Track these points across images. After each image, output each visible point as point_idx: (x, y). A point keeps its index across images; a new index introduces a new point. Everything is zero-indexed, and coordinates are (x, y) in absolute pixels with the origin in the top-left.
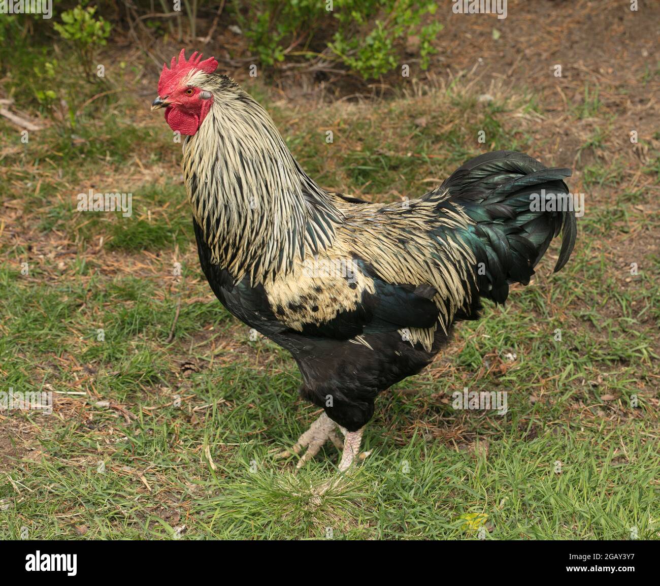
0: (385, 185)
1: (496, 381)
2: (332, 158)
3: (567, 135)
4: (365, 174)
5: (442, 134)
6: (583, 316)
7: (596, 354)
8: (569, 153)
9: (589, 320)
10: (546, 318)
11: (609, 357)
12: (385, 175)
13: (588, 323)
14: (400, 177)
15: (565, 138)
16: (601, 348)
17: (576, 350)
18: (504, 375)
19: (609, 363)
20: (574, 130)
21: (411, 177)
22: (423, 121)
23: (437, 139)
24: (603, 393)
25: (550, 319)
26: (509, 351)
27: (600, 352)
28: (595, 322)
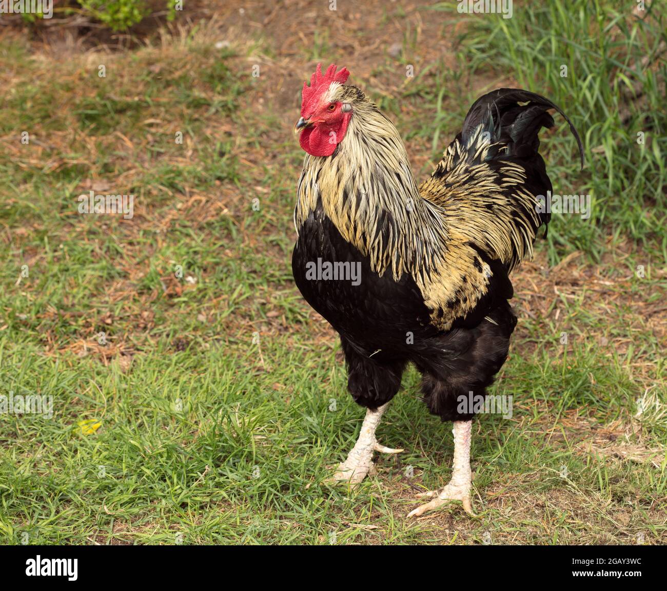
0: (109, 126)
1: (170, 302)
2: (66, 104)
3: (290, 75)
4: (90, 118)
5: (173, 79)
6: (272, 242)
7: (272, 276)
8: (290, 93)
9: (278, 245)
10: (238, 245)
11: (285, 278)
12: (112, 118)
13: (276, 248)
14: (125, 120)
15: (288, 79)
16: (280, 270)
17: (255, 272)
18: (179, 297)
19: (283, 283)
20: (298, 71)
21: (137, 119)
22: (156, 68)
23: (168, 84)
24: (269, 310)
25: (242, 246)
26: (191, 275)
27: (277, 274)
28: (283, 246)
